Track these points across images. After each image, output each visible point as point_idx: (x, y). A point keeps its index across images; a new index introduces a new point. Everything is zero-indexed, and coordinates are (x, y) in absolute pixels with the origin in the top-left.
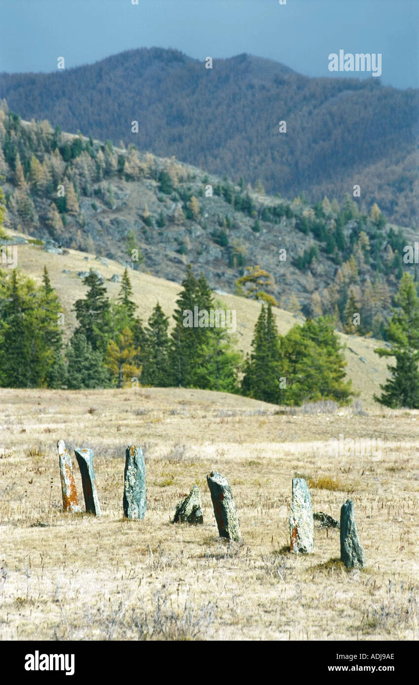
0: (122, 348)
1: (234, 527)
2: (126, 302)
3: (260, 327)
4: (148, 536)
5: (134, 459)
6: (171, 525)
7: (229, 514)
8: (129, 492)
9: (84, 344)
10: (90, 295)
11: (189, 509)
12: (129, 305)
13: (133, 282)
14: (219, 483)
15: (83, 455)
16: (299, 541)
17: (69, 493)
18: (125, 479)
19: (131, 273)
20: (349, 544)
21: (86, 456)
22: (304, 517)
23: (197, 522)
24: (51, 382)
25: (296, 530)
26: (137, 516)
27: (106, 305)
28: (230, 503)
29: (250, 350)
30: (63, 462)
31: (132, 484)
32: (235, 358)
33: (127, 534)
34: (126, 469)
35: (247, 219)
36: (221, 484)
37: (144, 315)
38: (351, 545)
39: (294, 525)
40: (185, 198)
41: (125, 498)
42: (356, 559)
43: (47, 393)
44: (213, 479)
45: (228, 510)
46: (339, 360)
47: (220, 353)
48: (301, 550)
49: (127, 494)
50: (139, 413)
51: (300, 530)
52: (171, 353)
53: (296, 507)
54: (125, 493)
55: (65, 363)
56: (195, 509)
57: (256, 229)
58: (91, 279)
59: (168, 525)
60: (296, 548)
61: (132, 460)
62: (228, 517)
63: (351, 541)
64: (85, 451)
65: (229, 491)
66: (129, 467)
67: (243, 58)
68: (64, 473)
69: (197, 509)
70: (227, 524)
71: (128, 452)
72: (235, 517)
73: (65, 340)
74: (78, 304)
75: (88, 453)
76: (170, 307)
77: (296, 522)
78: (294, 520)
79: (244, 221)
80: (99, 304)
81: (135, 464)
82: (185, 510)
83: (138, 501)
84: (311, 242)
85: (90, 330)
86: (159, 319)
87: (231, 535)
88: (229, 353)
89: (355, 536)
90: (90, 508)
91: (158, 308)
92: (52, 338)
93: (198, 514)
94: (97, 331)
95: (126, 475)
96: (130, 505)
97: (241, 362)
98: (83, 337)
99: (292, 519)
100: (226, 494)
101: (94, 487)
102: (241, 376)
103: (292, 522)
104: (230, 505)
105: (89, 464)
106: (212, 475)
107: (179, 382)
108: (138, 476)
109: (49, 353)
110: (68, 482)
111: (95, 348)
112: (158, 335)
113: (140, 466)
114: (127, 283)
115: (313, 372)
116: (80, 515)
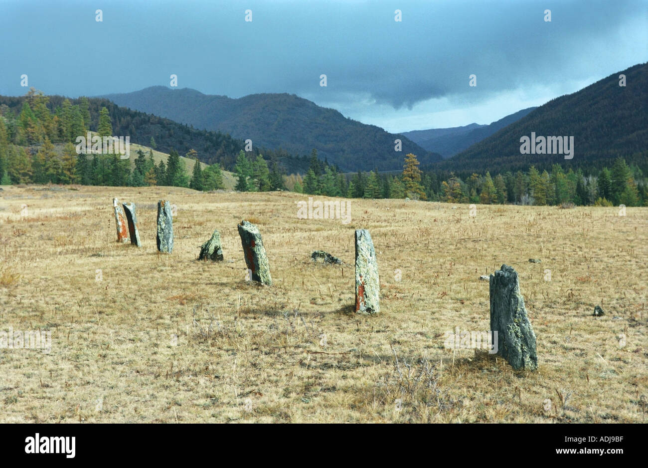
0: (150, 174)
1: (265, 272)
2: (151, 160)
3: (195, 167)
4: (179, 274)
5: (164, 209)
6: (197, 261)
7: (260, 260)
8: (161, 233)
9: (138, 173)
10: (139, 157)
11: (211, 250)
12: (152, 161)
13: (154, 154)
14: (250, 231)
15: (128, 207)
16: (366, 300)
17: (121, 231)
18: (158, 224)
19: (153, 151)
20: (516, 333)
21: (130, 208)
22: (371, 272)
23: (218, 259)
24: (127, 185)
25: (363, 288)
26: (166, 250)
27: (145, 160)
28: (261, 250)
29: (192, 175)
30: (117, 211)
31: (163, 227)
32: (187, 178)
33: (162, 271)
34: (158, 217)
35: (189, 136)
36: (252, 232)
37: (157, 163)
38: (520, 334)
39: (361, 282)
40: (169, 130)
41: (158, 238)
42: (528, 356)
43: (125, 188)
44: (244, 227)
45: (259, 256)
46: (221, 177)
47: (182, 176)
48: (369, 310)
49: (160, 235)
50: (157, 194)
51: (367, 288)
52: (166, 176)
53: (362, 262)
54: (158, 234)
55: (132, 179)
56: (217, 249)
57: (192, 139)
58: (140, 152)
59: (194, 262)
60: (362, 307)
61: (162, 211)
62: (260, 262)
63: (518, 329)
64: (130, 204)
65: (260, 239)
66: (161, 215)
67: (186, 89)
68: (118, 218)
69: (218, 249)
70: (259, 268)
71: (159, 204)
72: (265, 262)
73: (132, 171)
74: (136, 160)
75: (132, 205)
76: (166, 161)
77: (363, 279)
78: (361, 276)
79: (188, 137)
80: (142, 160)
81: (165, 214)
82: (208, 250)
83: (168, 239)
84: (209, 143)
85: (139, 169)
86: (162, 165)
87: (262, 279)
88: (186, 176)
89: (525, 321)
90: (134, 241)
91: (162, 161)
92: (128, 171)
93: (219, 253)
94: (142, 169)
95: (158, 221)
96: (162, 242)
97: (189, 179)
98: (137, 171)
99: (358, 275)
100: (258, 241)
101: (136, 228)
102: (189, 183)
103: (359, 279)
104: (262, 252)
105: (132, 213)
106: (242, 224)
107: (169, 185)
108: (167, 222)
109: (126, 176)
110: (120, 223)
111: (141, 174)
112: (162, 170)
113: (168, 215)
114: (151, 153)
115: (213, 182)
116: (128, 246)
